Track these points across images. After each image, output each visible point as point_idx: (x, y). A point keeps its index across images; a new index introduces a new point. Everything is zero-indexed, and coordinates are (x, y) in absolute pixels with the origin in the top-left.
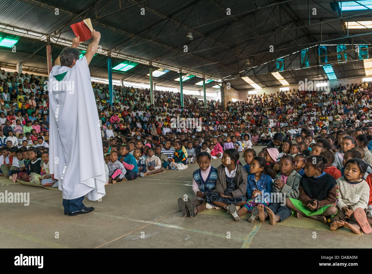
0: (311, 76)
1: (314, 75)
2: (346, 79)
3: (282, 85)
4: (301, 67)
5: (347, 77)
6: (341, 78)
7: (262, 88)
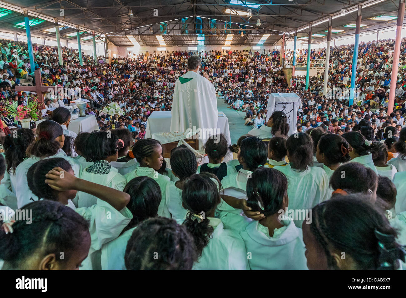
0: (186, 41)
1: (188, 41)
2: (210, 46)
3: (160, 45)
4: (181, 34)
5: (211, 45)
6: (207, 45)
7: (141, 46)
